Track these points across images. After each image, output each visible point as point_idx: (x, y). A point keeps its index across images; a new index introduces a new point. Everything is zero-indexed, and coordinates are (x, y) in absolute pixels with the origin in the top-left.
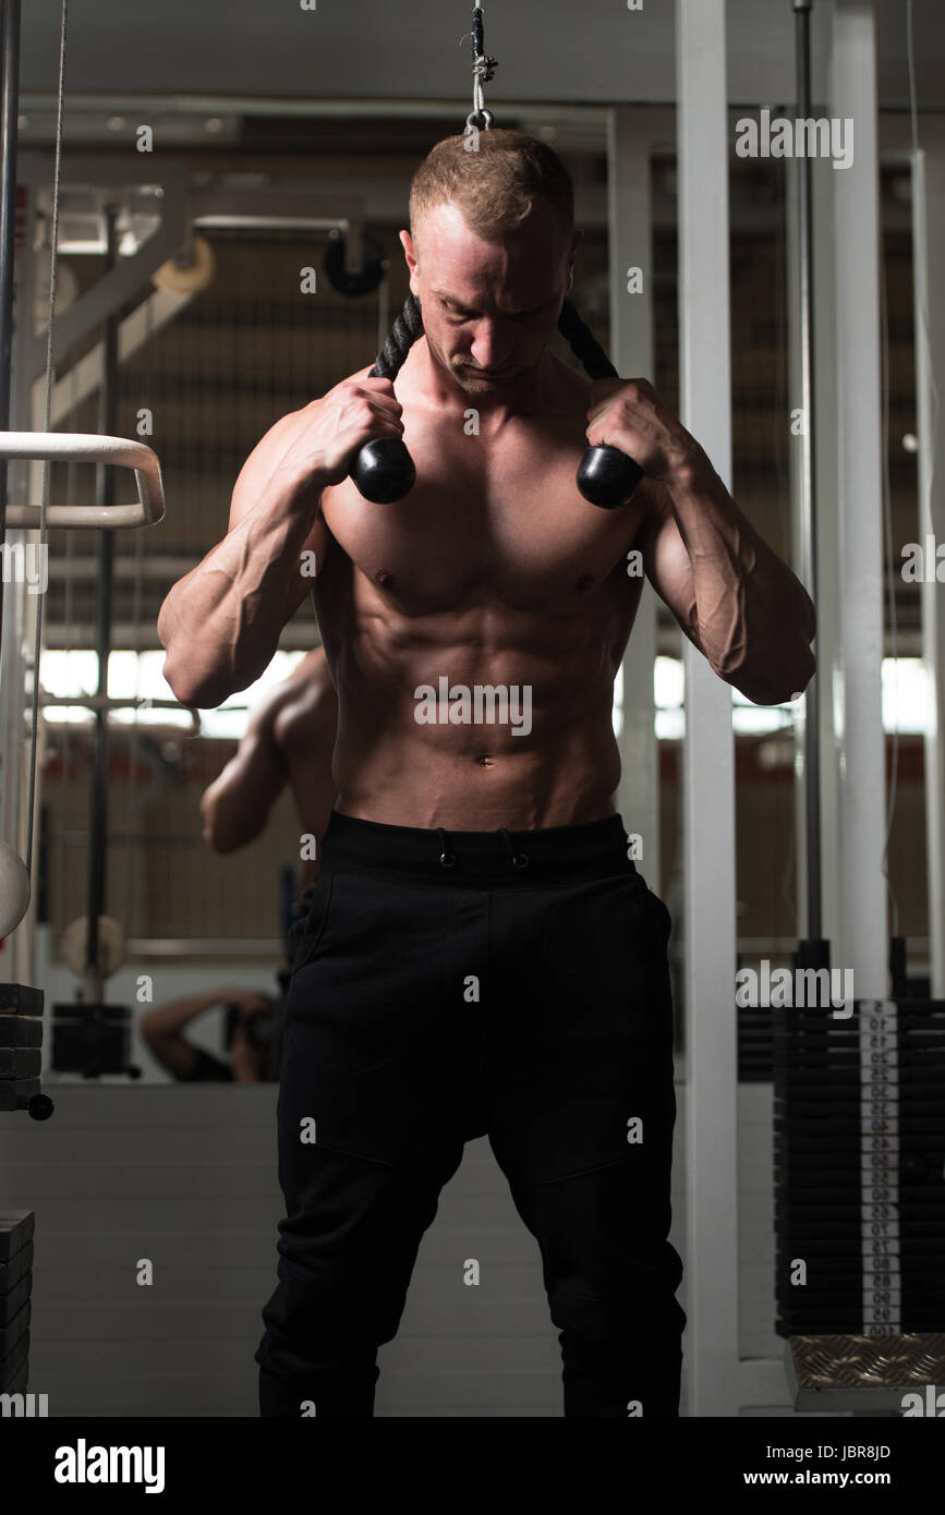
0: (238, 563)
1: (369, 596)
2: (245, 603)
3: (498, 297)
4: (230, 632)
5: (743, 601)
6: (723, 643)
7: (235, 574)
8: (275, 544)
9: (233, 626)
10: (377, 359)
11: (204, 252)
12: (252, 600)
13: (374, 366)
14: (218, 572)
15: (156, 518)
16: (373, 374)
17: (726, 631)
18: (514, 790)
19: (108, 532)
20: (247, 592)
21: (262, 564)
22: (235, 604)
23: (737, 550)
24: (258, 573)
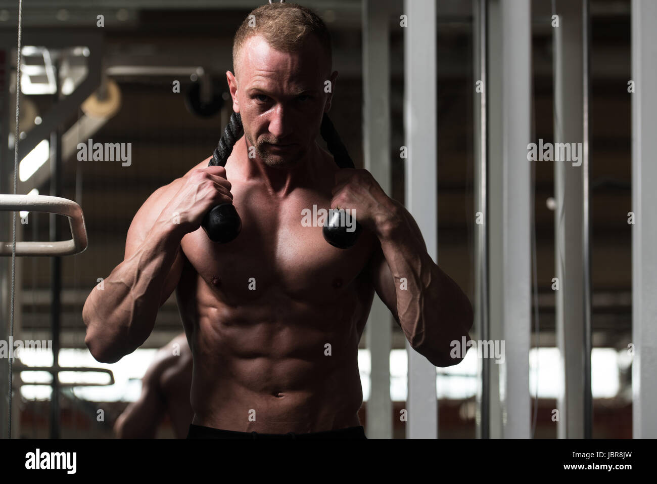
0: (133, 277)
1: (205, 294)
2: (136, 302)
3: (285, 86)
4: (127, 320)
5: (423, 305)
6: (412, 330)
7: (131, 285)
8: (156, 267)
9: (130, 316)
10: (214, 154)
11: (114, 91)
12: (141, 301)
13: (212, 157)
14: (121, 283)
15: (82, 249)
16: (212, 163)
17: (413, 323)
18: (296, 411)
19: (57, 258)
20: (138, 296)
21: (147, 279)
22: (130, 303)
23: (419, 274)
24: (145, 284)
